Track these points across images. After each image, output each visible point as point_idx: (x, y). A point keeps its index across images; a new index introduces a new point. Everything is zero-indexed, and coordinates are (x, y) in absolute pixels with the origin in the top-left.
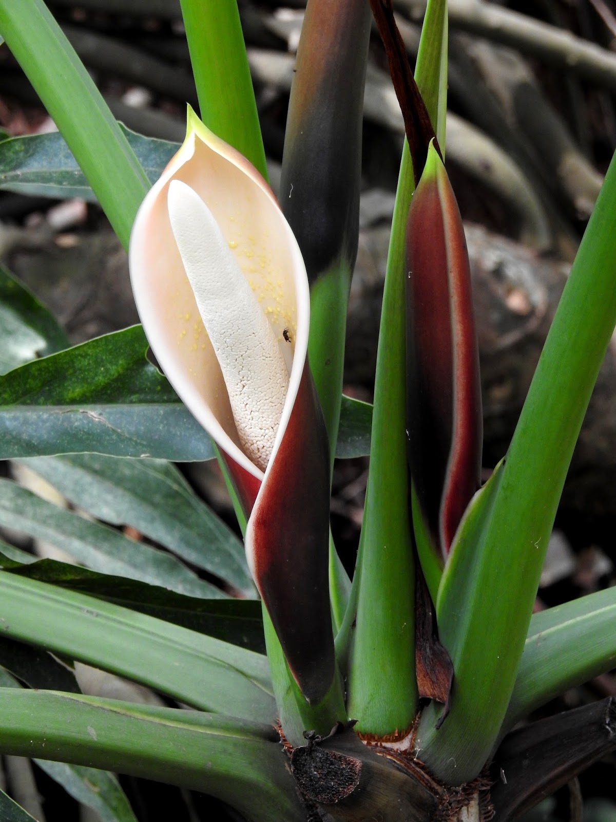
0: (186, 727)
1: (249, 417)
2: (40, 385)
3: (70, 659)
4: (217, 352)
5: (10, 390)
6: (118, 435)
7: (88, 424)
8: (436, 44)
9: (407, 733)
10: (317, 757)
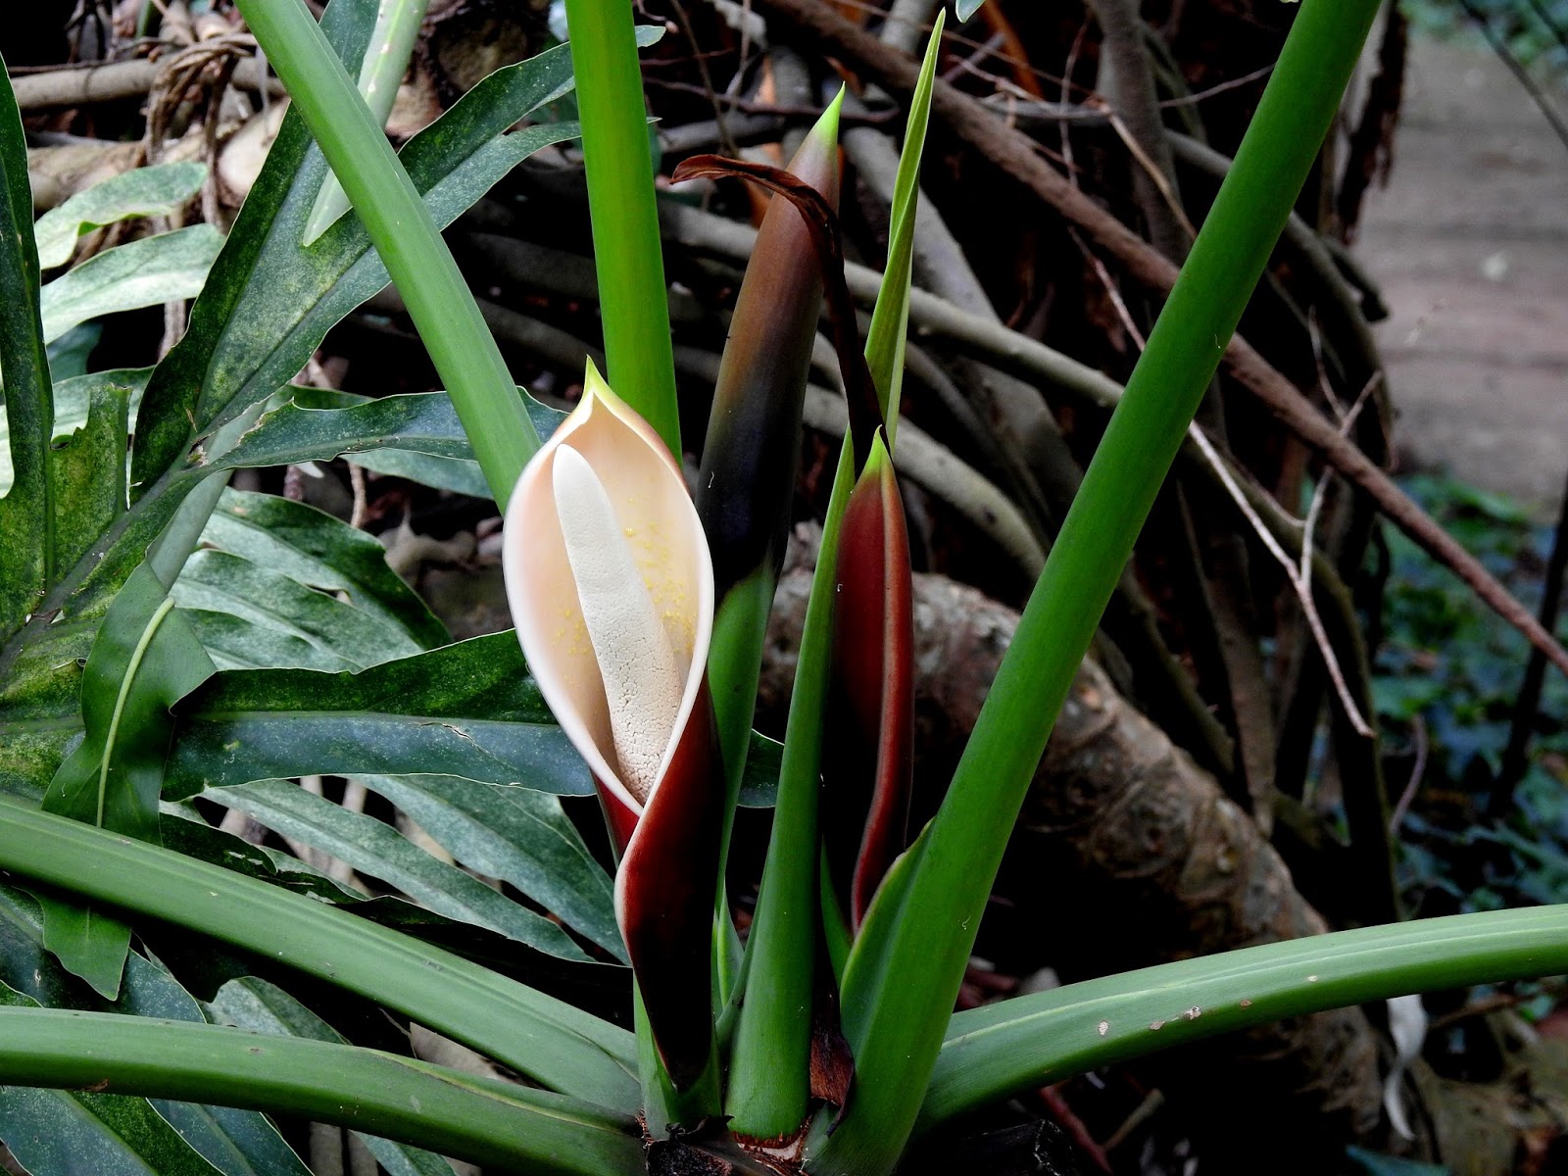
0: (530, 1108)
1: (632, 739)
2: (398, 689)
3: (406, 1019)
4: (598, 658)
5: (363, 693)
6: (486, 756)
7: (451, 741)
8: (894, 314)
9: (794, 1140)
10: (679, 1154)
